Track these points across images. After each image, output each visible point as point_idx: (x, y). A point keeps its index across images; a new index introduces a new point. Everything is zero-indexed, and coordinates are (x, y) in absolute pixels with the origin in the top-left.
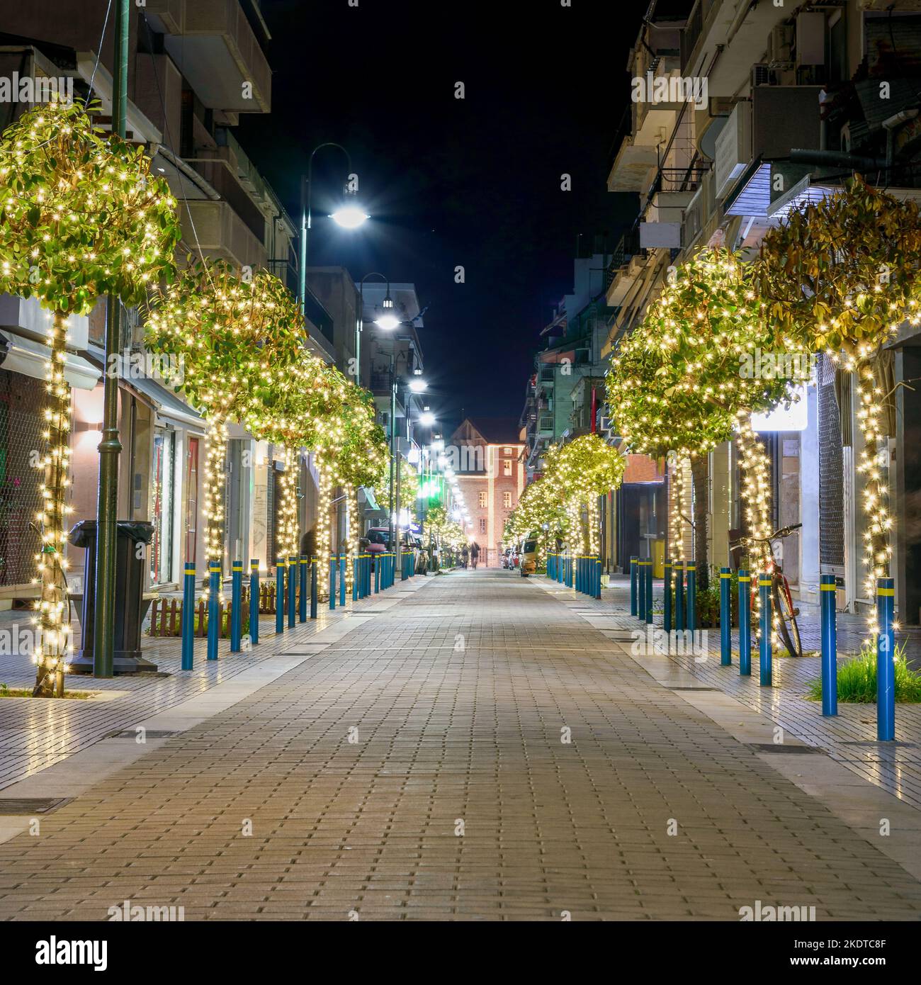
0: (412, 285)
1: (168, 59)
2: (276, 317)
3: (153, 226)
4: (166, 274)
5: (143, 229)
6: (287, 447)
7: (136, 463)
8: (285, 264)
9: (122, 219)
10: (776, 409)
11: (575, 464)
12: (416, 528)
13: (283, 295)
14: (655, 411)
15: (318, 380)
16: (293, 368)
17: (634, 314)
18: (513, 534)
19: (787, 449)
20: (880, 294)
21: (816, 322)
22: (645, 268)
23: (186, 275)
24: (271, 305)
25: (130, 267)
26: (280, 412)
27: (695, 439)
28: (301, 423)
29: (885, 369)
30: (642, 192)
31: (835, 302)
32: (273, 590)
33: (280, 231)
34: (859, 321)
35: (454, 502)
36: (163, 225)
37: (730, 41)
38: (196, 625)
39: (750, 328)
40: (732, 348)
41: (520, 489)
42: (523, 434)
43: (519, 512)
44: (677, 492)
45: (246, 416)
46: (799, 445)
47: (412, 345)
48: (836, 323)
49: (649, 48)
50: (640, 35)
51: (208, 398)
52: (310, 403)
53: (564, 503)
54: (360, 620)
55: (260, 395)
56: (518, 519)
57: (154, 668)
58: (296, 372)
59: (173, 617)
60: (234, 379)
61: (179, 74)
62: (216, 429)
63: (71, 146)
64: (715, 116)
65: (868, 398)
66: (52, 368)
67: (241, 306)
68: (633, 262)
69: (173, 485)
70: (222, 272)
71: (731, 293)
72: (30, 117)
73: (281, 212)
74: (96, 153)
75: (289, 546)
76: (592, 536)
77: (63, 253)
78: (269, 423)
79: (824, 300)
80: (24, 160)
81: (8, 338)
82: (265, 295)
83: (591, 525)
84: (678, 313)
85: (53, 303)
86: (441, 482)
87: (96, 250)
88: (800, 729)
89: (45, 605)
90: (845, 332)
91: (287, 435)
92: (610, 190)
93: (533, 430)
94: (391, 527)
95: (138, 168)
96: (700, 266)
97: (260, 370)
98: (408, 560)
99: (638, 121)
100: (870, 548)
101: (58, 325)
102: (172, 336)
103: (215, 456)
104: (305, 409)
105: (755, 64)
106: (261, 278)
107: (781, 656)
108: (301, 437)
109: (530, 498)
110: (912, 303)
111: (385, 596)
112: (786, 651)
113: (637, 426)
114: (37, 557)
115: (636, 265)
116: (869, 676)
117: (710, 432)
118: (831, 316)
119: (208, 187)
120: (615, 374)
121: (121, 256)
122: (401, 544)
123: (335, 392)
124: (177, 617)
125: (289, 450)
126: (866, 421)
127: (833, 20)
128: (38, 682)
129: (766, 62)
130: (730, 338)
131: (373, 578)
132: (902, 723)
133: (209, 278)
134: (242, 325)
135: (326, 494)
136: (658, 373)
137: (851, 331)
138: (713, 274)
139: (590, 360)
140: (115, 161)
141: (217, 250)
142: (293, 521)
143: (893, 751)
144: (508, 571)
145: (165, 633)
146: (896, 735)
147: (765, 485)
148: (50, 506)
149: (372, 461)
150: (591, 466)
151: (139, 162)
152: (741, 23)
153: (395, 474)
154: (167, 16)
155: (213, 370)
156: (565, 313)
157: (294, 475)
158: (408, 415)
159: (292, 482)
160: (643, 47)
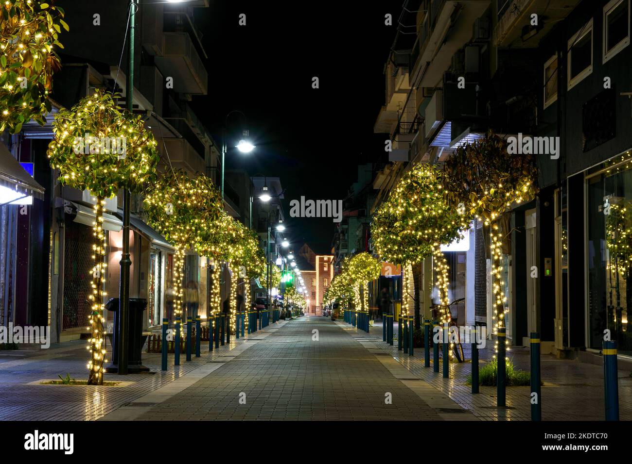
0: (279, 178)
1: (156, 69)
2: (208, 197)
3: (146, 155)
4: (152, 177)
5: (140, 157)
6: (215, 260)
7: (141, 267)
8: (215, 169)
9: (130, 151)
10: (453, 243)
11: (357, 267)
12: (280, 297)
13: (212, 187)
14: (394, 242)
15: (230, 227)
16: (217, 222)
17: (386, 194)
18: (328, 299)
19: (460, 259)
20: (501, 188)
21: (470, 202)
22: (392, 171)
23: (164, 176)
24: (206, 191)
25: (134, 175)
26: (211, 242)
27: (414, 256)
28: (222, 248)
29: (507, 222)
30: (391, 133)
31: (480, 192)
32: (208, 329)
33: (213, 152)
34: (491, 201)
35: (299, 283)
36: (151, 154)
37: (432, 60)
38: (170, 347)
39: (440, 203)
40: (431, 213)
41: (332, 277)
42: (333, 251)
43: (330, 289)
44: (406, 281)
45: (194, 245)
46: (465, 258)
47: (278, 208)
48: (480, 203)
49: (394, 63)
50: (390, 57)
51: (175, 237)
52: (226, 238)
53: (352, 285)
54: (252, 343)
55: (200, 236)
56: (330, 292)
57: (148, 370)
58: (218, 224)
59: (159, 343)
60: (188, 228)
61: (162, 76)
62: (180, 252)
63: (105, 115)
64: (425, 97)
65: (495, 239)
66: (96, 224)
67: (191, 192)
68: (386, 168)
69: (160, 277)
70: (182, 175)
71: (431, 186)
72: (84, 101)
73: (213, 143)
74: (117, 119)
75: (216, 308)
76: (365, 301)
77: (101, 168)
78: (206, 248)
79: (474, 191)
80: (81, 122)
81: (77, 207)
82: (203, 187)
83: (365, 296)
84: (405, 196)
85: (97, 193)
86: (293, 274)
87: (118, 167)
88: (460, 400)
89: (94, 340)
90: (485, 207)
91: (215, 254)
92: (375, 132)
93: (337, 249)
94: (267, 296)
95: (138, 126)
96: (416, 173)
97: (201, 223)
98: (276, 313)
99: (389, 98)
100: (496, 312)
101: (99, 203)
102: (157, 206)
103: (179, 265)
104: (224, 242)
105: (446, 71)
106: (201, 178)
107: (454, 362)
108: (222, 255)
109: (335, 282)
110: (517, 193)
111: (263, 331)
112: (457, 359)
113: (385, 250)
114: (90, 317)
115: (388, 169)
116: (495, 373)
117: (421, 253)
118: (478, 199)
119: (176, 132)
120: (375, 224)
121: (129, 170)
122: (272, 305)
123: (238, 233)
124: (161, 344)
125: (216, 261)
126: (495, 249)
127: (483, 50)
128: (90, 378)
129: (450, 70)
130: (430, 208)
131: (258, 322)
132: (509, 396)
133: (175, 178)
134: (192, 201)
135: (234, 282)
136: (395, 225)
137: (487, 206)
138: (422, 177)
139: (366, 214)
140: (127, 123)
141: (181, 163)
142: (218, 296)
143: (505, 411)
144: (326, 318)
145: (154, 351)
146: (507, 403)
147: (447, 279)
148: (95, 292)
149: (258, 265)
150: (365, 268)
151: (139, 123)
152: (438, 51)
153: (269, 271)
154: (155, 47)
155: (178, 223)
156: (353, 191)
157: (219, 273)
158: (276, 242)
159: (217, 277)
160: (391, 62)
